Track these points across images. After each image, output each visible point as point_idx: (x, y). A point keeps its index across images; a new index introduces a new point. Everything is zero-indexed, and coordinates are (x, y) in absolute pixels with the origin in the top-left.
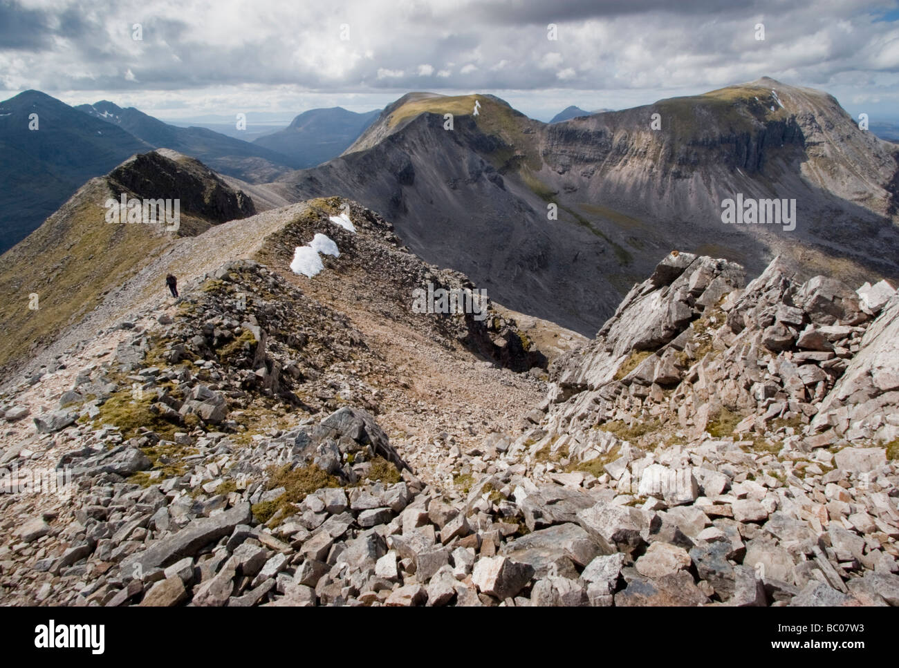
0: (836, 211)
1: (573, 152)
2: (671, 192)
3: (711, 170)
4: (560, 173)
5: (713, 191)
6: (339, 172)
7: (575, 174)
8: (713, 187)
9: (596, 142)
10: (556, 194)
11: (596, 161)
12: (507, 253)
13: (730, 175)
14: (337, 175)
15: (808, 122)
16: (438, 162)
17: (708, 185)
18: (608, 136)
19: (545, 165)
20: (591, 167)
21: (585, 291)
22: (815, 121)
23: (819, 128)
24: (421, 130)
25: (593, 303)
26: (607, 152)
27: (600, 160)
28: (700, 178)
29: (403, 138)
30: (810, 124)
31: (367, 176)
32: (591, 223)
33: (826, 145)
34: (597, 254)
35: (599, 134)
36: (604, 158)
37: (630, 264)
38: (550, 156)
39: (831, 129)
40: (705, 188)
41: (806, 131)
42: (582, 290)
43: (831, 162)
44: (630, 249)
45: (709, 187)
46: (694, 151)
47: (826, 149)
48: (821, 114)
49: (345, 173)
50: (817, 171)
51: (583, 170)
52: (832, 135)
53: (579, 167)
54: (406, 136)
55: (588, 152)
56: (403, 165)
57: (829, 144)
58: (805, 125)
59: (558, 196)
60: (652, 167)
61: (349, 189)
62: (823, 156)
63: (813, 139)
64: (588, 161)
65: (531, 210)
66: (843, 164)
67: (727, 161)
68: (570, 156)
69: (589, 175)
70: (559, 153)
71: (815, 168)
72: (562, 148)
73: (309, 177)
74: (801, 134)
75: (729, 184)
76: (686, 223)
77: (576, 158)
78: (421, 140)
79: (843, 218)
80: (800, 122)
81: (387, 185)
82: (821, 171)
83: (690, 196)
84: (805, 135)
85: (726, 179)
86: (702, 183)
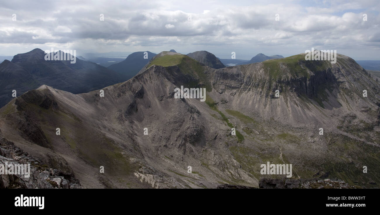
0: (352, 116)
1: (227, 83)
2: (269, 105)
3: (288, 95)
4: (220, 93)
5: (289, 105)
6: (110, 92)
7: (227, 94)
8: (289, 103)
9: (237, 79)
10: (216, 104)
11: (237, 88)
12: (179, 133)
13: (297, 97)
14: (109, 93)
15: (337, 72)
16: (156, 88)
17: (286, 102)
18: (242, 76)
19: (213, 89)
20: (235, 91)
21: (215, 154)
22: (341, 72)
23: (343, 75)
24: (151, 73)
25: (217, 161)
26: (242, 84)
27: (239, 88)
28: (283, 98)
29: (142, 77)
30: (338, 73)
31: (122, 94)
32: (229, 120)
33: (347, 83)
34: (227, 136)
35: (238, 75)
36: (241, 86)
37: (242, 142)
38: (216, 85)
39: (349, 75)
40: (285, 104)
41: (337, 76)
42: (213, 154)
43: (350, 91)
44: (244, 134)
45: (287, 103)
46: (280, 85)
47: (347, 85)
48: (343, 68)
49: (112, 93)
50: (344, 96)
51: (231, 92)
52: (350, 77)
53: (229, 91)
54: (144, 76)
55: (233, 83)
56: (138, 89)
57: (348, 82)
58: (335, 73)
59: (217, 105)
60: (261, 92)
61: (112, 99)
62: (346, 88)
63: (340, 80)
64: (234, 88)
65: (198, 112)
66: (355, 92)
67: (295, 90)
68: (225, 85)
69: (233, 95)
70: (220, 83)
71: (343, 94)
72: (221, 81)
73: (95, 94)
74: (334, 77)
75: (297, 101)
76: (276, 121)
77: (228, 86)
78: (150, 78)
79: (356, 120)
80: (333, 72)
81: (129, 98)
82: (346, 96)
83: (278, 107)
84: (336, 78)
85: (295, 99)
86: (284, 101)
